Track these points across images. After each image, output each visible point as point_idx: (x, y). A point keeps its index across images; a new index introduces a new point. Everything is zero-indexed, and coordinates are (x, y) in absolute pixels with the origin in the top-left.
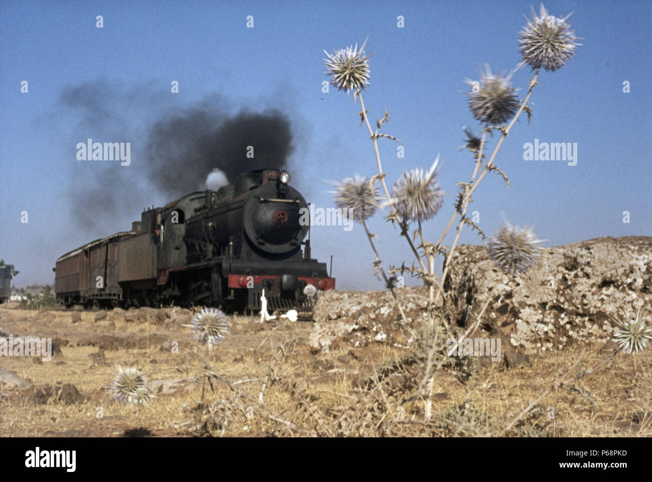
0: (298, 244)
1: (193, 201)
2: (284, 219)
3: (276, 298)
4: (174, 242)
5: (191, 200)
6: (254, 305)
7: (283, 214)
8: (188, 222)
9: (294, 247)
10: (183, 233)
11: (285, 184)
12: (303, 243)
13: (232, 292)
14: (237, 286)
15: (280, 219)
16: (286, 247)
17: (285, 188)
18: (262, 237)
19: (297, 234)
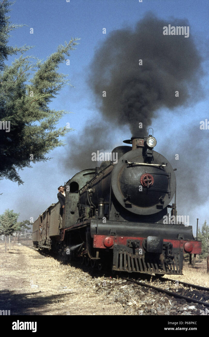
0: (164, 207)
1: (86, 176)
2: (150, 182)
3: (142, 259)
4: (70, 207)
5: (84, 175)
6: (119, 266)
7: (149, 177)
8: (81, 192)
9: (160, 210)
10: (78, 201)
11: (151, 149)
12: (169, 206)
13: (98, 253)
14: (102, 247)
15: (146, 182)
16: (152, 210)
17: (151, 152)
18: (128, 199)
19: (163, 197)
